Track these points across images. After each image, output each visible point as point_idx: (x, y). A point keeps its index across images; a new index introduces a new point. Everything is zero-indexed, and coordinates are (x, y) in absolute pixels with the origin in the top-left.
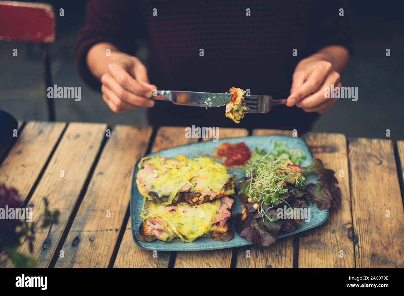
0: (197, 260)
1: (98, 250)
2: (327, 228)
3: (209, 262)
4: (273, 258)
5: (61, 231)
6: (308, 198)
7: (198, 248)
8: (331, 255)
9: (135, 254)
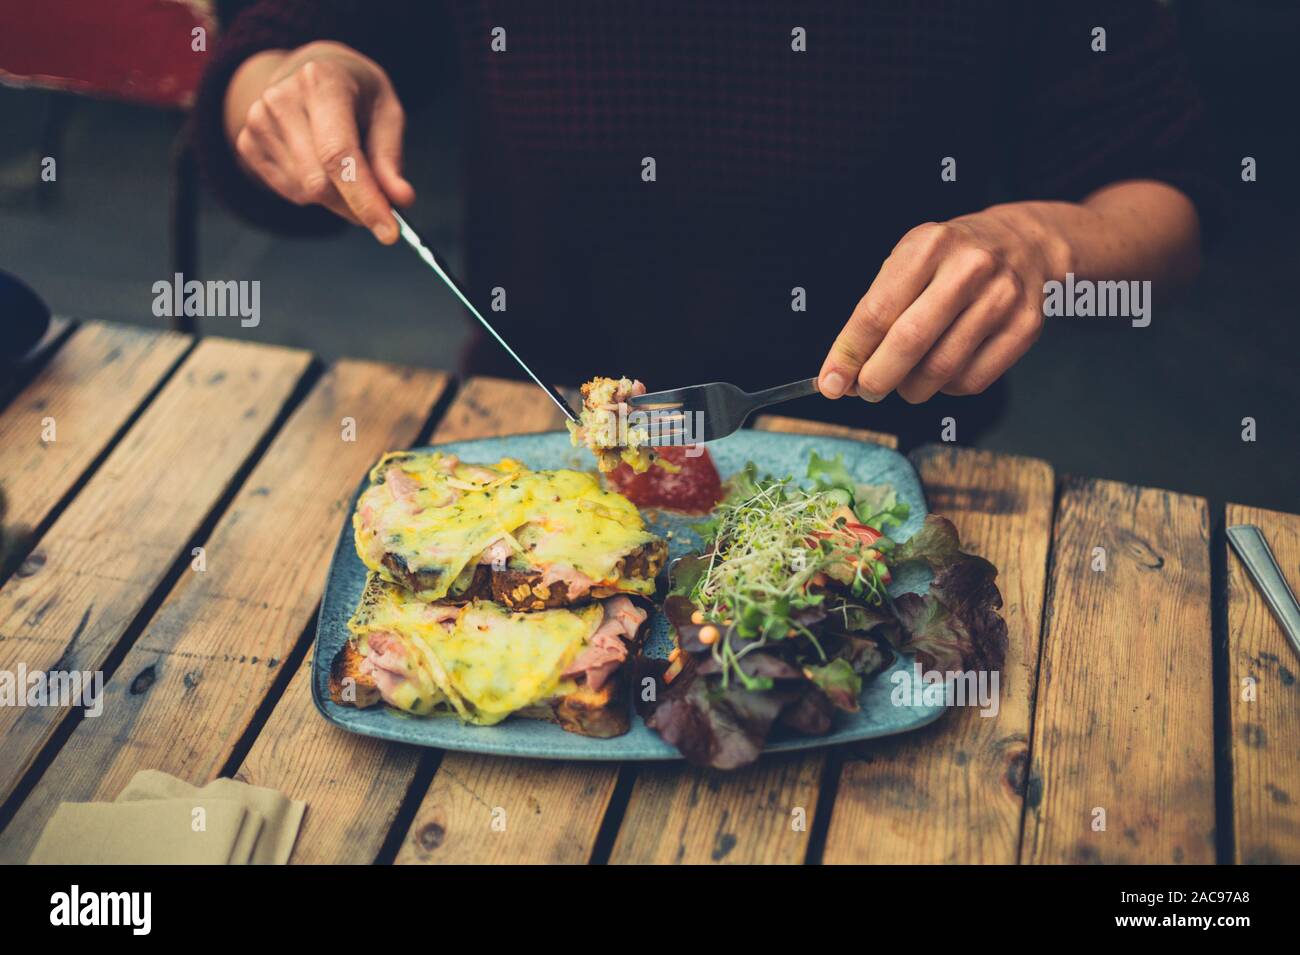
0: (500, 785)
1: (202, 716)
2: (941, 743)
3: (538, 799)
4: (746, 816)
5: (107, 643)
6: (891, 640)
7: (507, 745)
8: (941, 832)
9: (312, 742)
